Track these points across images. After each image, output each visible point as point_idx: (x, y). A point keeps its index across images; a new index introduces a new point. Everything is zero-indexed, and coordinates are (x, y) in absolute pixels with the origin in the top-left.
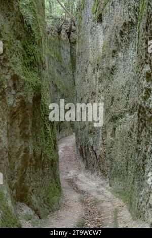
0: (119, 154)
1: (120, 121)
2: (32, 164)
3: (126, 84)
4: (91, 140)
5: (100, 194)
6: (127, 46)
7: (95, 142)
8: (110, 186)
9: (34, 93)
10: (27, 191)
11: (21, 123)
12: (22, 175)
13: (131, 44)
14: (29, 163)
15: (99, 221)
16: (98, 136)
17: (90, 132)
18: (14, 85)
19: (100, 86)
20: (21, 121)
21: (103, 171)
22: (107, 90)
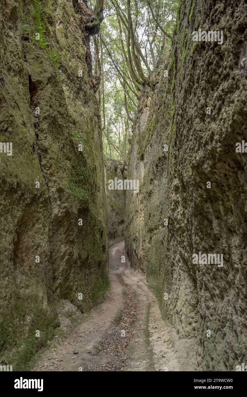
0: (154, 257)
1: (155, 232)
2: (77, 266)
3: (160, 204)
4: (134, 246)
5: (139, 288)
6: (161, 175)
7: (138, 247)
8: (147, 282)
9: (80, 206)
10: (71, 289)
11: (66, 231)
12: (66, 276)
13: (164, 174)
14: (74, 265)
15: (134, 315)
16: (139, 243)
17: (134, 240)
18: (60, 197)
19: (141, 206)
20: (66, 229)
21: (142, 270)
22: (146, 209)
